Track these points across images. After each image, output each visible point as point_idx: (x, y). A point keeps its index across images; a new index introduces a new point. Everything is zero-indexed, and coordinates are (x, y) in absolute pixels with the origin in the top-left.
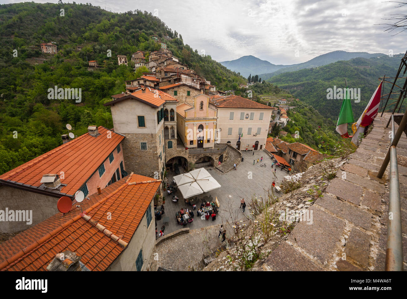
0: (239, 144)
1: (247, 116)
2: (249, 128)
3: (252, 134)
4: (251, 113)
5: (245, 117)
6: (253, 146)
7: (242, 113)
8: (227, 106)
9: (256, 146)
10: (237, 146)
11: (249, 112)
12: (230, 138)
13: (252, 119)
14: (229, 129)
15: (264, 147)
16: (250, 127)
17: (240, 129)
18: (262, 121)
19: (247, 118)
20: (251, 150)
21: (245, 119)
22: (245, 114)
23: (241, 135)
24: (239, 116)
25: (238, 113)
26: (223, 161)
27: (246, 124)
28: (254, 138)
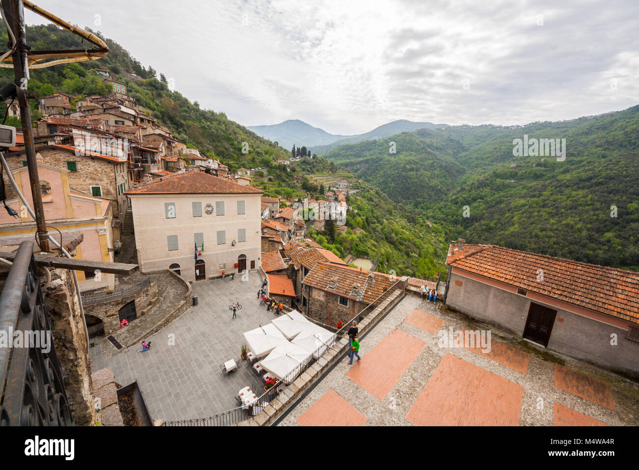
0: (200, 266)
1: (210, 209)
2: (218, 232)
3: (229, 242)
4: (217, 203)
5: (203, 211)
6: (236, 266)
7: (194, 204)
8: (155, 190)
9: (241, 264)
10: (198, 271)
11: (213, 200)
12: (175, 257)
13: (221, 214)
14: (169, 237)
15: (259, 264)
16: (219, 229)
17: (199, 236)
18: (245, 216)
19: (209, 213)
20: (233, 275)
21: (204, 214)
22: (204, 205)
23: (199, 249)
24: (190, 209)
25: (185, 204)
26: (138, 314)
27: (209, 226)
28: (234, 249)
